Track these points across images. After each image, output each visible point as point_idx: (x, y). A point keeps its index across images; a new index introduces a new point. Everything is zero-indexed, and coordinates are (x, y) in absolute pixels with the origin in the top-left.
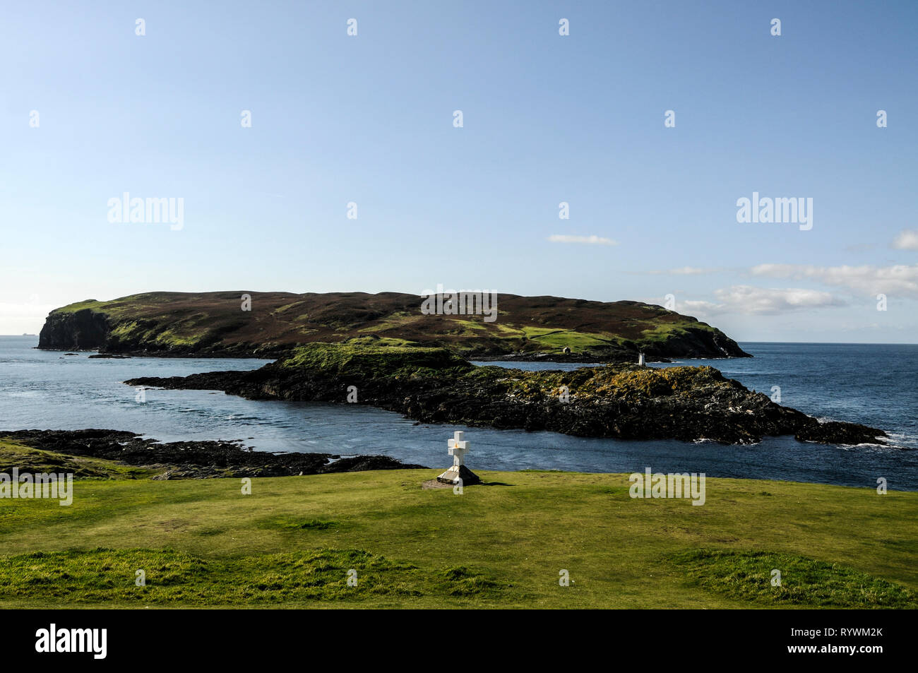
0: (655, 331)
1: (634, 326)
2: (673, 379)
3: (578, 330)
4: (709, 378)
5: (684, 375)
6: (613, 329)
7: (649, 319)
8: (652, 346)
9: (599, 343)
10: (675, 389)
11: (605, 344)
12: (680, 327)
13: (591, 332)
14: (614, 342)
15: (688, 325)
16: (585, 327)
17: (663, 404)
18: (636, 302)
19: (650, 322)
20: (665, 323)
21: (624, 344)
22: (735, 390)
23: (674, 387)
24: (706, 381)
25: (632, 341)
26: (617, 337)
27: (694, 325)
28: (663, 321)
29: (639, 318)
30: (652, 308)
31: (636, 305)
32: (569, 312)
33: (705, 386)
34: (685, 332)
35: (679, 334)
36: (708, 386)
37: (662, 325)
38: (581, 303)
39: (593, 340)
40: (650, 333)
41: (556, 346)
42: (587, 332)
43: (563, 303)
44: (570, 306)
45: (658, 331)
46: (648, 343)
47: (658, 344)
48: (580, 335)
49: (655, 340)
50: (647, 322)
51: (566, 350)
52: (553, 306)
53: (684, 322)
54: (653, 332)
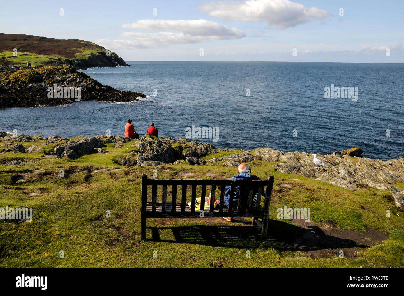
0: (82, 54)
1: (71, 51)
2: (44, 73)
3: (39, 53)
5: (53, 71)
6: (59, 53)
7: (80, 47)
8: (80, 62)
9: (50, 60)
11: (53, 60)
12: (96, 52)
13: (46, 55)
14: (59, 60)
15: (100, 51)
16: (43, 52)
17: (32, 87)
19: (80, 49)
20: (88, 50)
21: (65, 61)
23: (44, 78)
25: (69, 59)
26: (61, 57)
27: (103, 51)
28: (87, 49)
29: (74, 47)
30: (86, 43)
31: (78, 41)
32: (34, 44)
34: (98, 54)
35: (94, 55)
37: (86, 51)
38: (43, 39)
39: (47, 59)
40: (79, 55)
41: (23, 62)
42: (44, 54)
43: (32, 38)
44: (36, 40)
45: (83, 54)
46: (78, 60)
47: (83, 60)
48: (40, 56)
49: (82, 59)
50: (78, 49)
51: (28, 64)
52: (25, 40)
53: (98, 49)
54: (81, 54)
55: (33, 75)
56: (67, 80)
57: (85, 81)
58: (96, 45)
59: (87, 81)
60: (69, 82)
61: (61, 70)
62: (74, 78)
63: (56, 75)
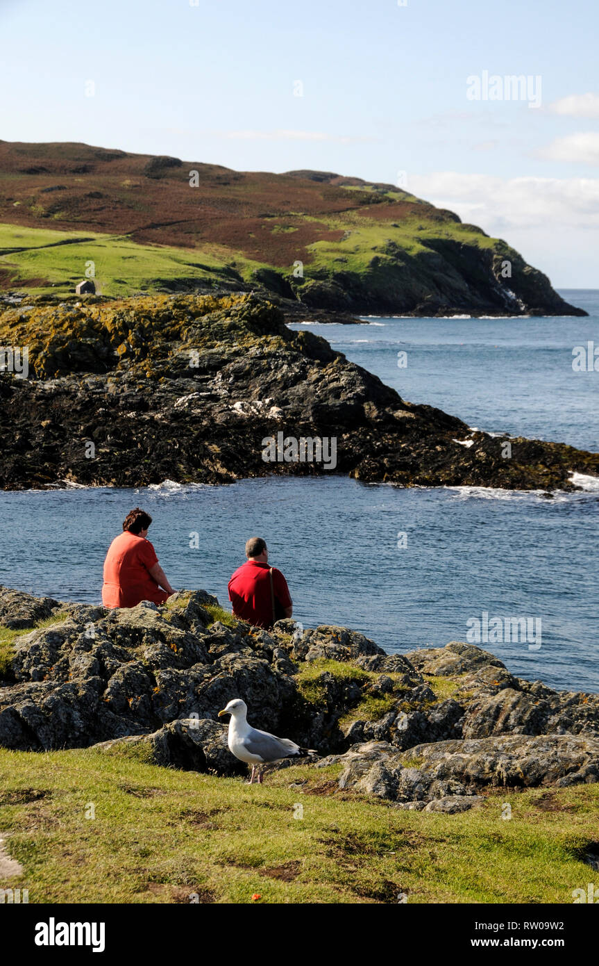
0: (343, 245)
1: (291, 230)
2: (126, 327)
3: (139, 238)
4: (233, 327)
5: (169, 318)
6: (234, 239)
7: (336, 212)
8: (328, 285)
9: (184, 272)
10: (124, 356)
11: (200, 274)
12: (410, 238)
13: (173, 244)
14: (230, 271)
15: (433, 231)
16: (159, 231)
17: (60, 393)
18: (334, 176)
19: (334, 223)
20: (372, 225)
21: (259, 277)
22: (284, 357)
23: (120, 351)
24: (220, 334)
25: (278, 270)
26: (242, 260)
27: (449, 232)
28: (369, 220)
29: (308, 212)
30: (368, 189)
31: (333, 182)
32: (122, 190)
33: (212, 347)
34: (419, 248)
35: (402, 255)
36: (220, 347)
37: (362, 231)
38: (164, 167)
39: (175, 265)
40: (328, 251)
41: (62, 277)
42: (160, 242)
43: (116, 163)
44: (132, 172)
45: (347, 245)
46: (320, 275)
47: (344, 279)
49: (338, 269)
50: (325, 221)
51: (83, 288)
52: (84, 170)
53: (423, 223)
54: (335, 245)
55: (74, 336)
56: (230, 367)
57: (313, 374)
58: (420, 201)
59: (323, 377)
60: (236, 379)
61: (204, 319)
62: (262, 357)
63: (180, 339)
